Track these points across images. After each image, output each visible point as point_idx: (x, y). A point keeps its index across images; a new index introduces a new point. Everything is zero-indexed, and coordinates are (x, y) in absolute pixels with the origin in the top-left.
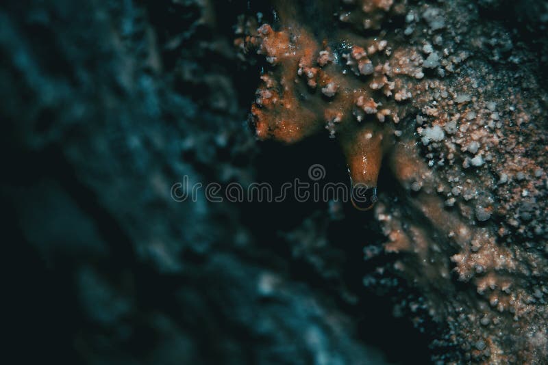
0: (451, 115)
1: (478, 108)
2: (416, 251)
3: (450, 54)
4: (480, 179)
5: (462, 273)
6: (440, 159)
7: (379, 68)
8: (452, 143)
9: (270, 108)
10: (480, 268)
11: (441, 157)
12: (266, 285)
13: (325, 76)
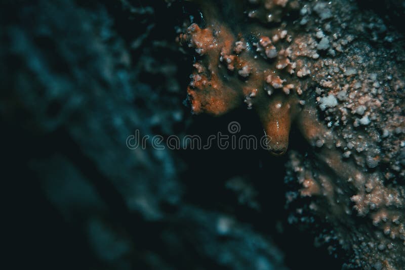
0: (342, 86)
1: (362, 79)
2: (325, 194)
3: (339, 38)
4: (369, 135)
5: (360, 210)
6: (336, 121)
7: (282, 52)
8: (344, 107)
9: (201, 88)
10: (373, 205)
11: (336, 119)
12: (223, 226)
13: (241, 61)
